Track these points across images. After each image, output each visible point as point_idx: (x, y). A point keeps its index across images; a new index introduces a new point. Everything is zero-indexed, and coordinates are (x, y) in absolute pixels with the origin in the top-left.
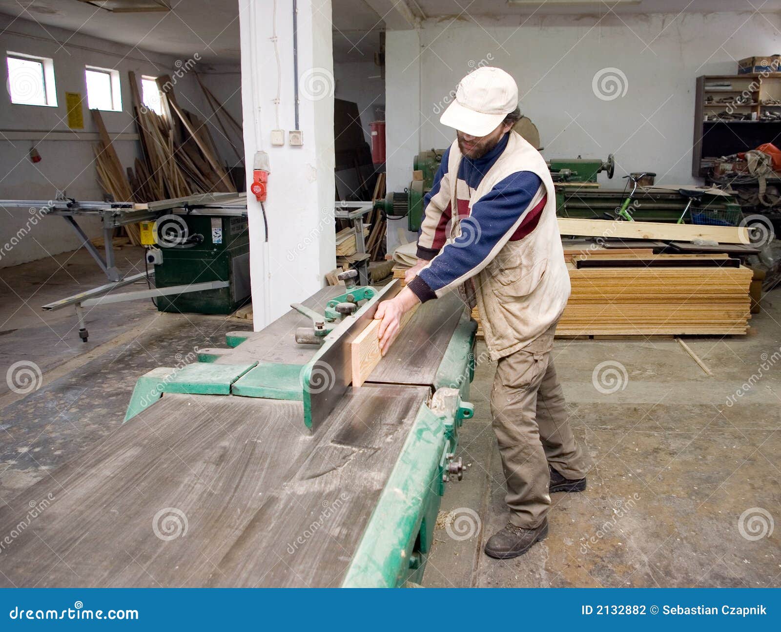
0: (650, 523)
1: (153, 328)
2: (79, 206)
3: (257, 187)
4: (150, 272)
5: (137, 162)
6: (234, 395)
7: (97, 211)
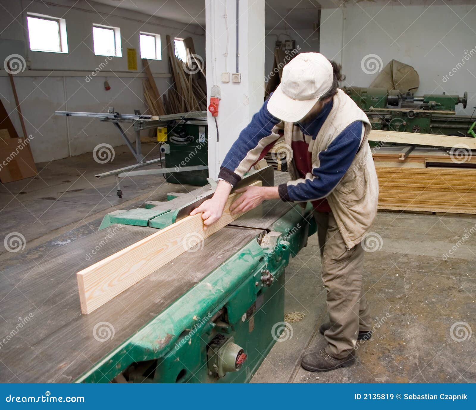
0: (429, 333)
1: (161, 192)
2: (121, 117)
3: (212, 107)
4: (162, 158)
5: (170, 91)
6: (150, 227)
7: (131, 120)
